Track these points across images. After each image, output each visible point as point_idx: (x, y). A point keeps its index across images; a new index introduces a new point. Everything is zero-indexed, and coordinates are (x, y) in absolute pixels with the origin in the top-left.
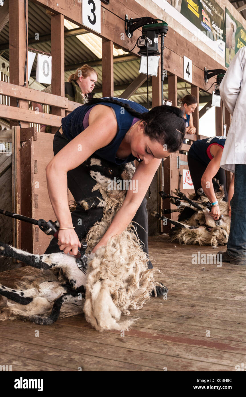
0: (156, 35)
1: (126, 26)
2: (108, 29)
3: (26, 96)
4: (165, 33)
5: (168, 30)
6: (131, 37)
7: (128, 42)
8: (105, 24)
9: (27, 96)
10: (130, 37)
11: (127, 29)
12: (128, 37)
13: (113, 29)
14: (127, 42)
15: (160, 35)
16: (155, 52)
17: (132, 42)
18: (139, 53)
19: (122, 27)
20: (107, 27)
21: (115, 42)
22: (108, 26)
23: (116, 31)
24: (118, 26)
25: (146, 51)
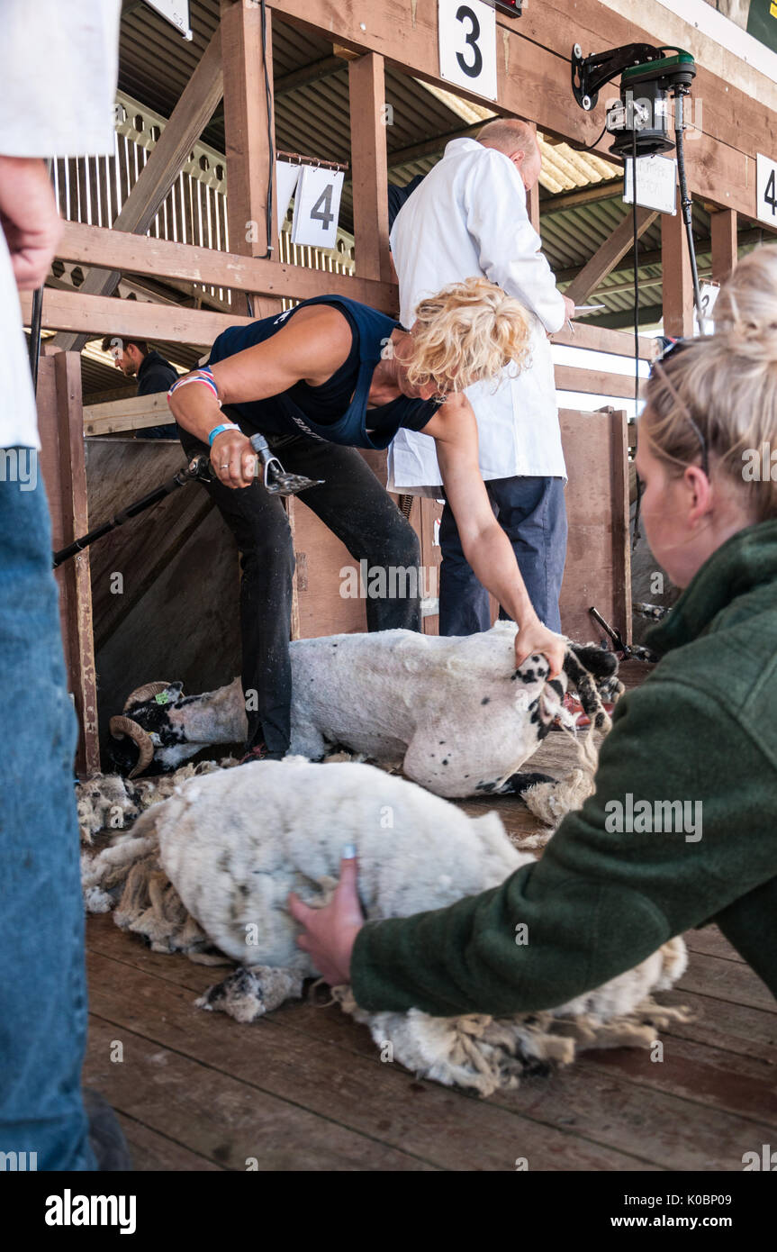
0: (659, 92)
1: (576, 77)
2: (521, 89)
3: (271, 284)
4: (687, 85)
5: (694, 75)
6: (591, 108)
7: (584, 122)
8: (512, 76)
9: (274, 286)
10: (587, 107)
11: (578, 85)
12: (582, 107)
13: (537, 86)
14: (580, 122)
15: (673, 93)
16: (658, 142)
17: (594, 121)
18: (611, 149)
19: (563, 80)
20: (516, 82)
21: (544, 124)
22: (521, 81)
23: (545, 91)
24: (552, 76)
25: (632, 142)
